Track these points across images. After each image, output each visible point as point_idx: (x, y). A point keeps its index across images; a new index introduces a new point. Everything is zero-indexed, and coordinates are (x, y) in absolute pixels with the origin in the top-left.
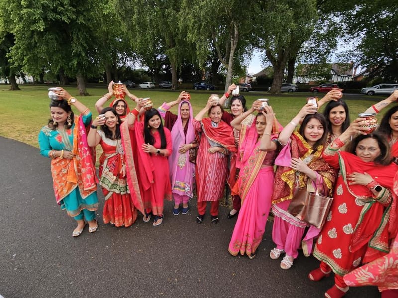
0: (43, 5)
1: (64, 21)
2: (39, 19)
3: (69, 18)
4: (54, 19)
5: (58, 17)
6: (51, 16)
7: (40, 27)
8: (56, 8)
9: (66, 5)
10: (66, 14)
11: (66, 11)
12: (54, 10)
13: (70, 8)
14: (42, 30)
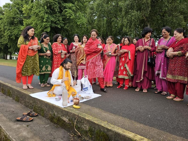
0: (51, 21)
1: (58, 27)
2: (49, 27)
3: (61, 26)
4: (55, 26)
5: (56, 25)
6: (54, 25)
7: (48, 30)
8: (56, 21)
9: (61, 20)
10: (60, 24)
11: (60, 23)
12: (55, 23)
13: (62, 22)
14: (49, 31)
